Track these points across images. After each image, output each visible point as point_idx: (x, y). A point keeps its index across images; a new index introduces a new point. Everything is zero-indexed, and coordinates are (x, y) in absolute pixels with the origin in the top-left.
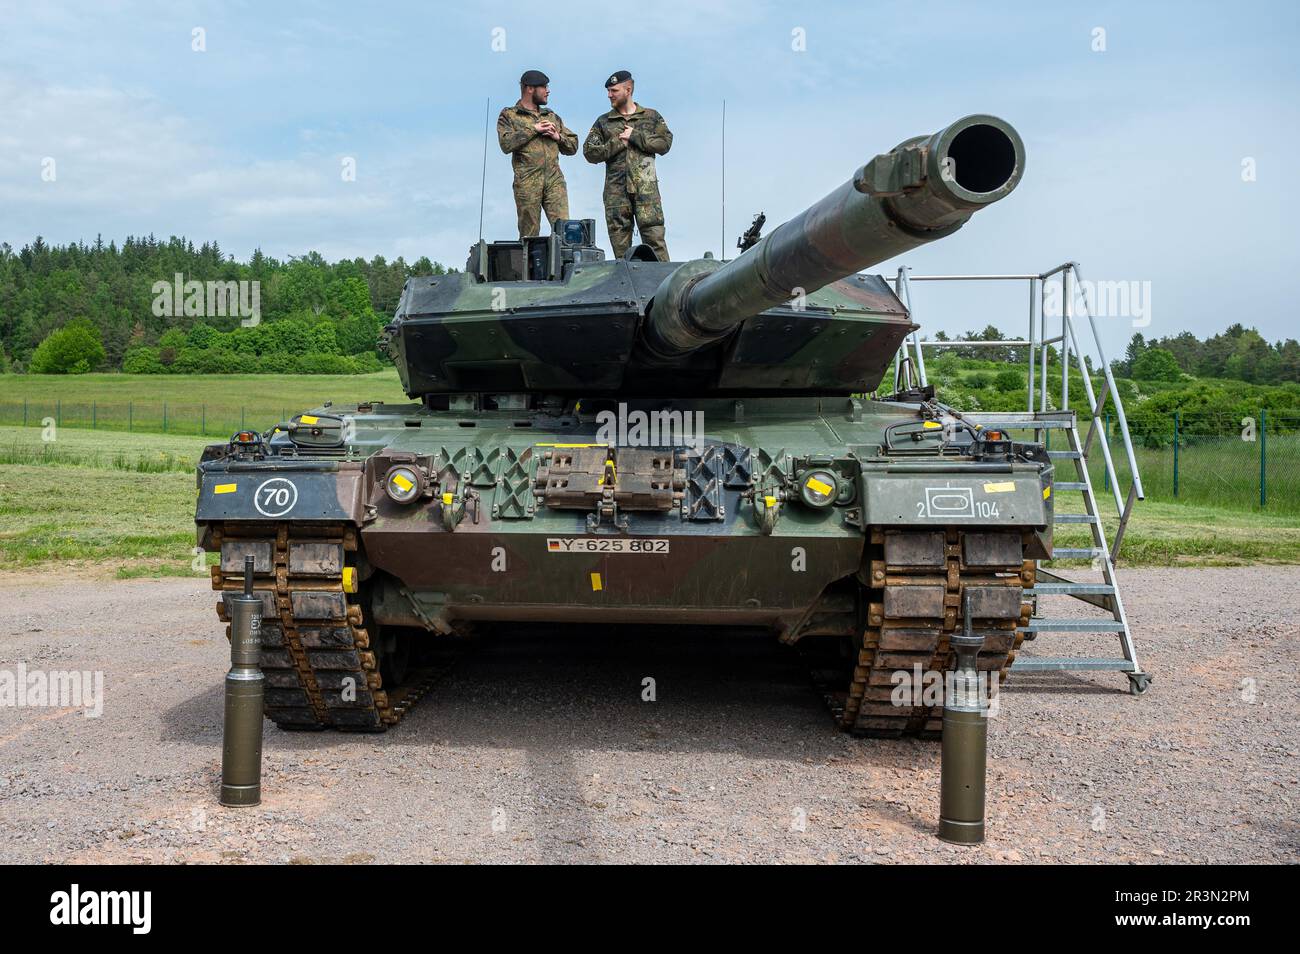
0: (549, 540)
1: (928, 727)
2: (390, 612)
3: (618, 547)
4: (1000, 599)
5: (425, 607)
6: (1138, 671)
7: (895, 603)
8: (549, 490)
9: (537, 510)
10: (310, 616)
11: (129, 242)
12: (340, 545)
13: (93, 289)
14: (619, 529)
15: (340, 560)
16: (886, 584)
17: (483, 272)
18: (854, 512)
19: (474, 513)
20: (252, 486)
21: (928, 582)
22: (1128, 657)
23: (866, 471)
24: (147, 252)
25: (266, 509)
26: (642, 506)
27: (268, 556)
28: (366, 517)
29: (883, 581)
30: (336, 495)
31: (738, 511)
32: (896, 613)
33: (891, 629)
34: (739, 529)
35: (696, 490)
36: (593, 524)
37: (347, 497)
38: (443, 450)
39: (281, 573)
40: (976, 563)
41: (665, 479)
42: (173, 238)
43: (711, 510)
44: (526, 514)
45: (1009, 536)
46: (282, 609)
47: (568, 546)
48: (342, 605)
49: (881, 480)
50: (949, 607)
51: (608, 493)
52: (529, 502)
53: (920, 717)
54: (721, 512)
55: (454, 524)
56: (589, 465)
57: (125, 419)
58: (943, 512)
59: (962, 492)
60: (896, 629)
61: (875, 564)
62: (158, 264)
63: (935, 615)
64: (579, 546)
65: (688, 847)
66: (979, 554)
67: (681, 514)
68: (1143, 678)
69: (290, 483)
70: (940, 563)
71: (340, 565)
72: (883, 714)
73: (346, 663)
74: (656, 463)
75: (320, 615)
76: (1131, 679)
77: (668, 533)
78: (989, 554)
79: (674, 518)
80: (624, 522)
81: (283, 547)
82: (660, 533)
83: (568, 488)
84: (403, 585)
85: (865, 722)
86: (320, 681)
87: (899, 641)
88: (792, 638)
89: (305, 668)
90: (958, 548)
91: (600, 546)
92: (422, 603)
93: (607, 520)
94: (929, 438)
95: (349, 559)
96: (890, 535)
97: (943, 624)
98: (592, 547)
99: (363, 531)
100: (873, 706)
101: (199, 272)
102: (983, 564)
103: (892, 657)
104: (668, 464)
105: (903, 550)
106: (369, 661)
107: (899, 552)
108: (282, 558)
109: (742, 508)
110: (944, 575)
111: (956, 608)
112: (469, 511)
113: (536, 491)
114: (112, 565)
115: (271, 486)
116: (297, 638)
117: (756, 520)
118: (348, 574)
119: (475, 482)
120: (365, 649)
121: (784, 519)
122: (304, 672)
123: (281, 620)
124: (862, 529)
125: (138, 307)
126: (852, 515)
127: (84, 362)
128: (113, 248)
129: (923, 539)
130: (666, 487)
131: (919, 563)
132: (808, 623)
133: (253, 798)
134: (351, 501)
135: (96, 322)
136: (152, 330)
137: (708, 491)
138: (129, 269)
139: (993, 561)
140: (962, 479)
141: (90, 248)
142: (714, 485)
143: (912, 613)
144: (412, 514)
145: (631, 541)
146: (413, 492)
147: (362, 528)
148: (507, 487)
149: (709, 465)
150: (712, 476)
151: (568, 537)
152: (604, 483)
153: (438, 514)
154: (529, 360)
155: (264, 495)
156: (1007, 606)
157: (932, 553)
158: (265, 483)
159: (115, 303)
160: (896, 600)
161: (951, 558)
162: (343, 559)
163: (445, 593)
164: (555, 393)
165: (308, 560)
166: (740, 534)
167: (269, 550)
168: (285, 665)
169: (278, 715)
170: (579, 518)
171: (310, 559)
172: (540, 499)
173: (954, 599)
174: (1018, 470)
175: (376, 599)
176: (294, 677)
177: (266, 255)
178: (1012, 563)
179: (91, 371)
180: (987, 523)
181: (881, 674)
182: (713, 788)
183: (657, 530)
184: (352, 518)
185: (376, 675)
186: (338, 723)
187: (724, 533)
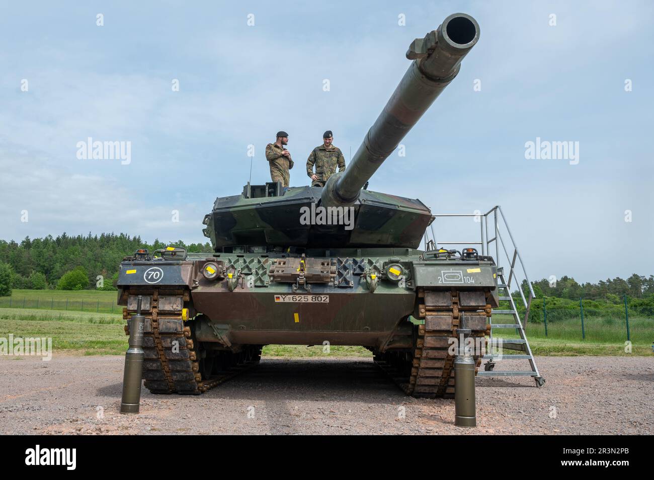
0: (275, 296)
1: (447, 391)
2: (204, 335)
3: (306, 300)
4: (477, 321)
5: (219, 331)
6: (539, 376)
7: (430, 323)
8: (275, 273)
9: (270, 283)
10: (167, 331)
11: (103, 235)
12: (181, 298)
13: (86, 255)
14: (307, 290)
15: (181, 304)
16: (426, 315)
17: (249, 195)
18: (411, 283)
19: (242, 285)
20: (143, 271)
21: (444, 314)
22: (534, 370)
23: (415, 264)
24: (110, 240)
25: (149, 280)
26: (317, 281)
27: (149, 303)
28: (194, 285)
29: (424, 314)
30: (181, 274)
31: (359, 284)
32: (431, 328)
33: (429, 336)
34: (360, 290)
35: (340, 275)
36: (295, 288)
37: (185, 276)
38: (229, 259)
39: (155, 311)
40: (465, 305)
41: (327, 270)
42: (122, 234)
43: (347, 282)
44: (265, 285)
45: (479, 293)
46: (154, 328)
47: (284, 299)
48: (181, 326)
49: (422, 268)
50: (454, 326)
51: (301, 274)
52: (267, 279)
53: (443, 386)
54: (352, 283)
55: (233, 288)
56: (293, 264)
57: (96, 307)
58: (450, 281)
59: (457, 273)
60: (431, 336)
61: (421, 306)
62: (114, 244)
63: (449, 329)
64: (289, 299)
65: (339, 428)
66: (467, 301)
67: (334, 284)
68: (541, 380)
69: (160, 269)
70: (449, 305)
71: (181, 307)
72: (427, 384)
73: (182, 356)
74: (323, 264)
75: (171, 331)
76: (536, 380)
77: (328, 292)
78: (471, 300)
79: (331, 286)
80: (309, 287)
81: (156, 298)
82: (325, 292)
83: (284, 272)
84: (210, 321)
85: (419, 388)
86: (170, 366)
87: (433, 342)
88: (385, 347)
89: (164, 359)
90: (457, 298)
91: (298, 299)
92: (218, 329)
93: (301, 286)
94: (441, 256)
95: (186, 305)
96: (427, 293)
97: (452, 334)
98: (295, 300)
99: (192, 291)
100: (422, 379)
101: (131, 248)
102: (468, 305)
103: (430, 351)
104: (328, 264)
105: (433, 299)
106: (193, 356)
107: (431, 300)
108: (155, 304)
109: (361, 282)
110: (451, 310)
111: (457, 326)
112: (240, 284)
113: (270, 274)
114: (84, 351)
115: (152, 270)
116: (160, 343)
117: (368, 286)
118: (185, 311)
119: (243, 272)
120: (191, 350)
121: (380, 286)
122: (163, 362)
123: (153, 333)
124: (414, 290)
125: (104, 262)
126: (410, 284)
127: (80, 285)
128: (96, 237)
129: (441, 294)
130: (328, 272)
131: (440, 305)
132: (392, 340)
133: (136, 410)
134: (187, 277)
135: (86, 268)
136: (110, 272)
137: (346, 275)
138: (102, 247)
139: (473, 304)
140: (457, 267)
141: (86, 237)
142: (348, 273)
143: (438, 328)
144: (215, 285)
145: (312, 296)
146: (215, 275)
147: (192, 290)
148: (257, 274)
149: (347, 265)
150: (348, 269)
151: (284, 294)
152: (300, 271)
153: (226, 285)
154: (268, 228)
155: (148, 274)
156: (481, 325)
157: (445, 300)
158: (149, 269)
159: (95, 261)
160: (431, 322)
161: (454, 303)
162: (183, 304)
163: (228, 324)
164: (279, 245)
165: (166, 305)
166: (360, 293)
167: (149, 300)
168: (154, 357)
169: (151, 385)
170: (289, 286)
171: (168, 304)
172: (272, 279)
173: (457, 322)
174: (481, 264)
175: (197, 329)
176: (159, 364)
177: (160, 241)
178: (481, 304)
179: (83, 289)
180: (469, 285)
181: (425, 361)
182: (350, 411)
183: (324, 291)
184: (187, 284)
185: (196, 364)
186: (178, 389)
187: (353, 292)
